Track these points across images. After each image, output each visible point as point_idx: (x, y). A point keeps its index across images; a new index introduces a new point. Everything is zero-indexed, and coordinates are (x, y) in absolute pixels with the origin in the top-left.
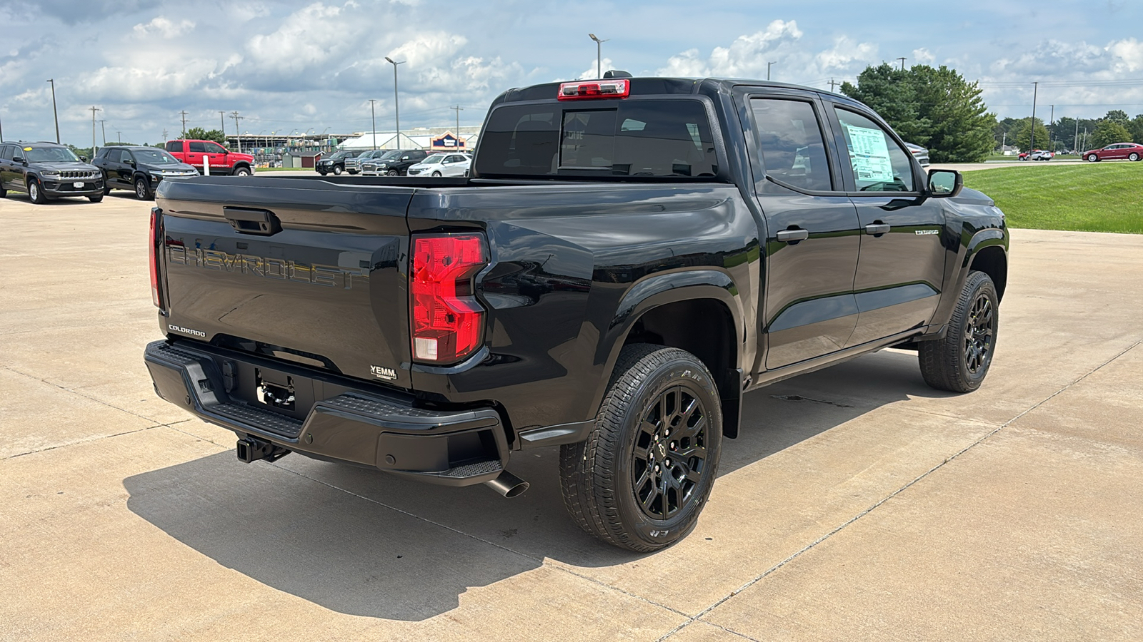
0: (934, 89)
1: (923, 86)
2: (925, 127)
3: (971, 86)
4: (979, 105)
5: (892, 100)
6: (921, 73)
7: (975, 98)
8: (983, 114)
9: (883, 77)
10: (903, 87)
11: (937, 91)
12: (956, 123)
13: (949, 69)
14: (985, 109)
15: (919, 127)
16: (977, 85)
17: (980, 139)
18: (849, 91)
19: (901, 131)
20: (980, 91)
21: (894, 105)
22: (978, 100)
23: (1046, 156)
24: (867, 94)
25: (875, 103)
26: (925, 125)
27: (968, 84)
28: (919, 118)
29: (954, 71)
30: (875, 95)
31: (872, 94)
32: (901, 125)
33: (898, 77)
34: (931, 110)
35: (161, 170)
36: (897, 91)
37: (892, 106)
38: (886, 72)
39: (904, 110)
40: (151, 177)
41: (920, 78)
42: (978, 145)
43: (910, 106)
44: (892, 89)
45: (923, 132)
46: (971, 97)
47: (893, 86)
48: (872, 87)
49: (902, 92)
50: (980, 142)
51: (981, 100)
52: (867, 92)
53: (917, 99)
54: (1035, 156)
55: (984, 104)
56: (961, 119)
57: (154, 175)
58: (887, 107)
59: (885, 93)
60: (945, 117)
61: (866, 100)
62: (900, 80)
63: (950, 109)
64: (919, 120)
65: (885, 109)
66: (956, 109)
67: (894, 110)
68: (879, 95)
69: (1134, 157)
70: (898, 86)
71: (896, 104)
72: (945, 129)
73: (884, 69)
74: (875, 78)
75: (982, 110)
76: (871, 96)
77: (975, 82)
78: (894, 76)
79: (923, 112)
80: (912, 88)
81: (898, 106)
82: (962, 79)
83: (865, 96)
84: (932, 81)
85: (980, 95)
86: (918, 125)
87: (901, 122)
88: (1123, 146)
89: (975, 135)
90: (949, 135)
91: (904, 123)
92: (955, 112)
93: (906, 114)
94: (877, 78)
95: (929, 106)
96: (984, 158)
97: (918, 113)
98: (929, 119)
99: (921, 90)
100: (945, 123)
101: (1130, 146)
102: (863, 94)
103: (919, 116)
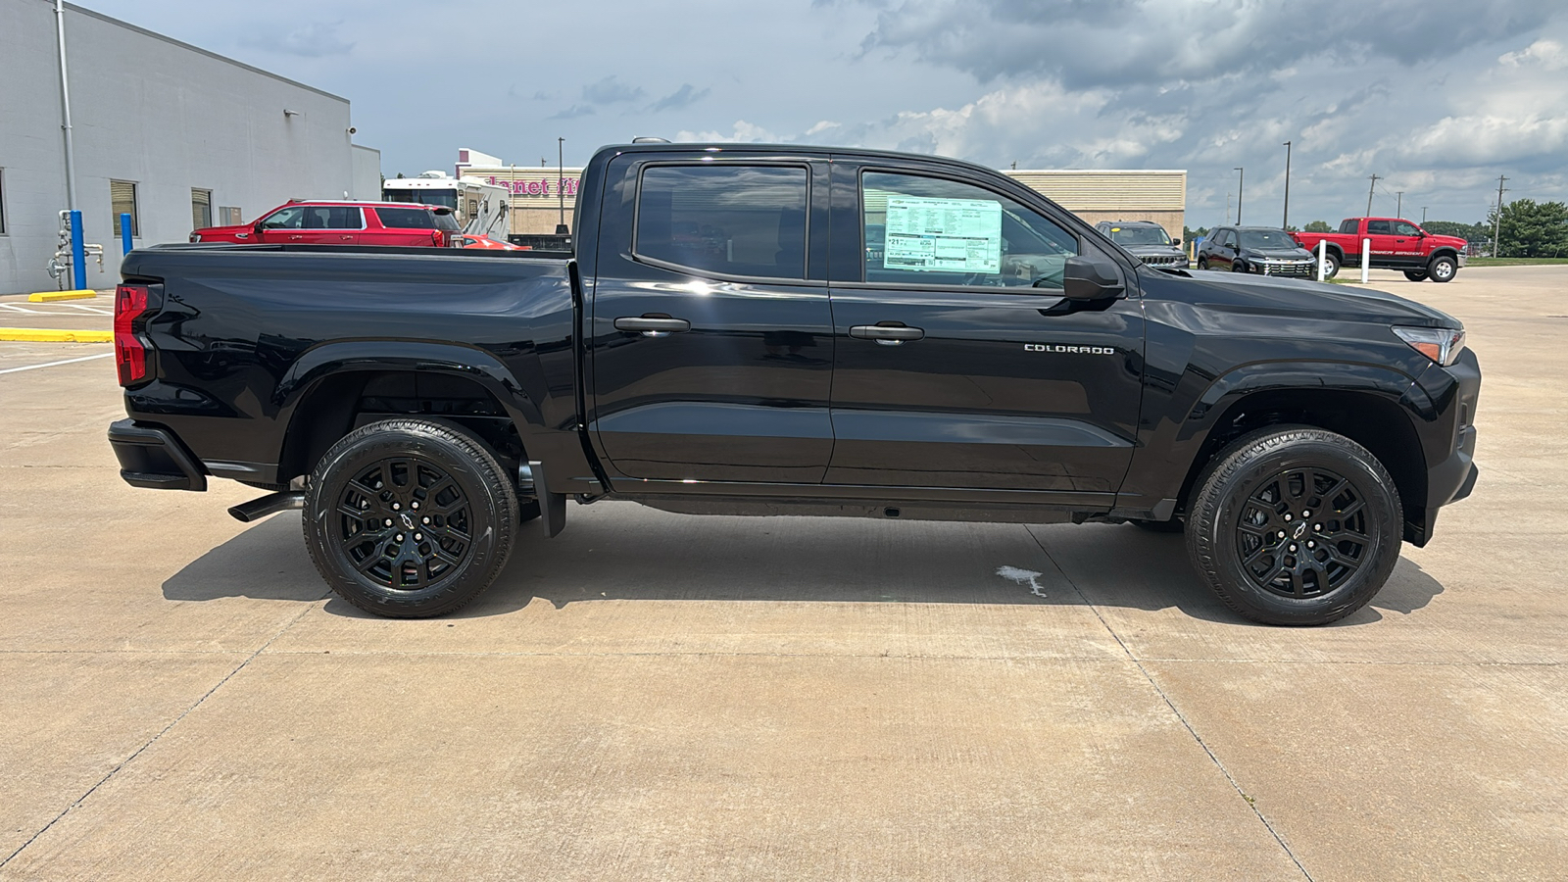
35: (1264, 257)
40: (1249, 265)
57: (1253, 263)
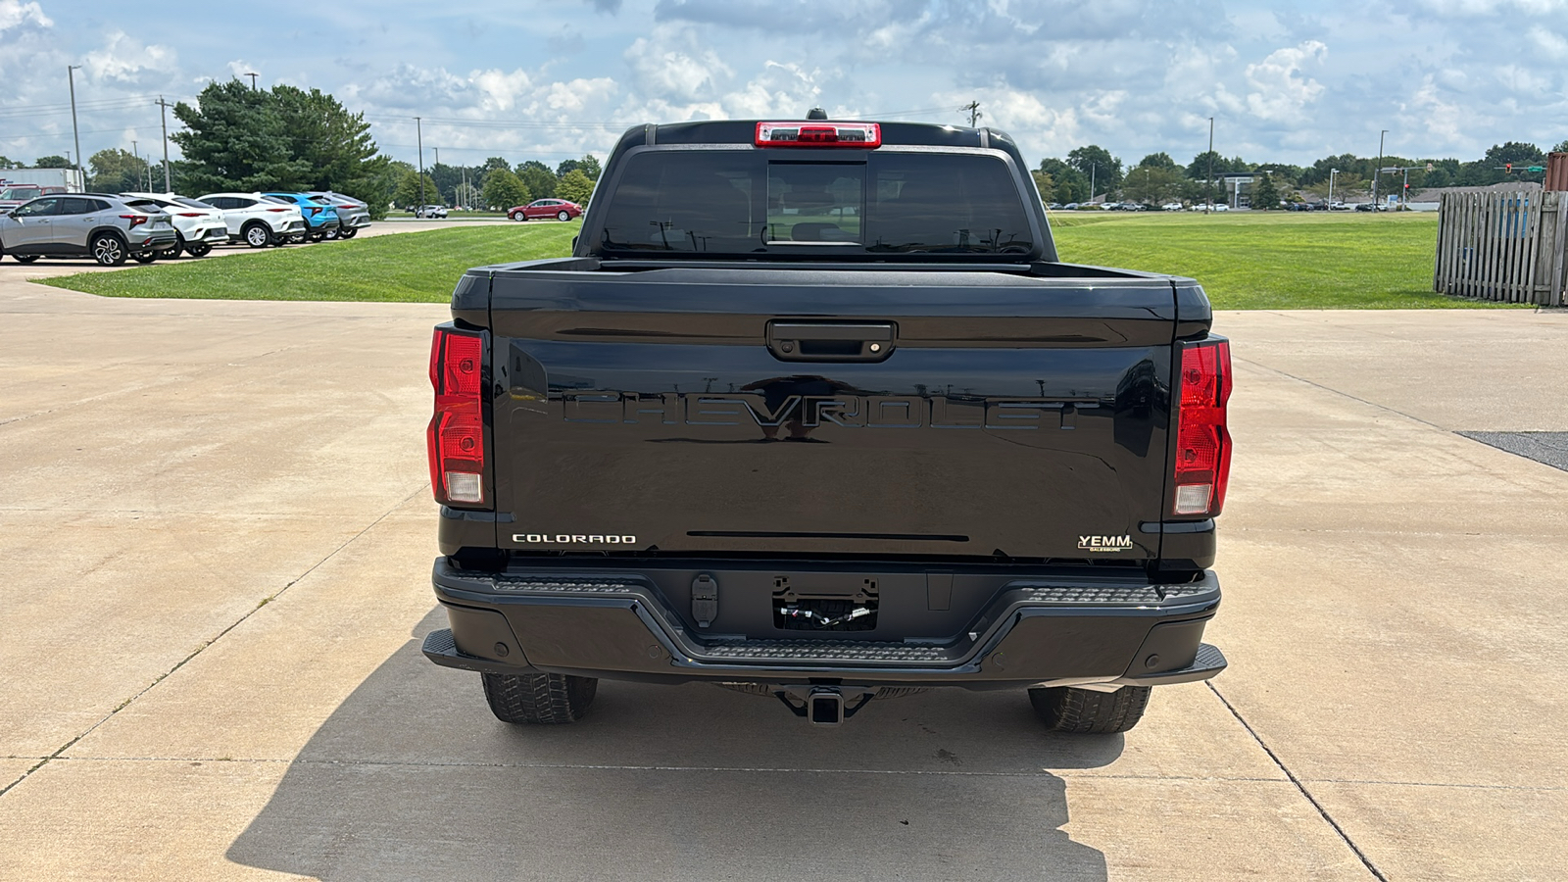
0: (310, 120)
1: (293, 114)
2: (304, 171)
3: (355, 119)
4: (368, 144)
5: (254, 133)
6: (287, 96)
7: (361, 134)
8: (374, 157)
9: (236, 99)
10: (266, 114)
11: (314, 122)
12: (343, 167)
13: (324, 93)
14: (377, 150)
15: (296, 171)
16: (363, 117)
17: (375, 189)
18: (188, 116)
19: (273, 176)
20: (367, 126)
21: (259, 139)
22: (367, 138)
23: (442, 212)
24: (216, 122)
25: (230, 136)
26: (304, 169)
27: (351, 115)
28: (293, 159)
29: (330, 97)
30: (229, 124)
31: (223, 122)
32: (271, 167)
33: (256, 100)
34: (308, 148)
36: (259, 119)
37: (255, 141)
38: (239, 92)
39: (272, 147)
41: (288, 104)
42: (375, 197)
43: (280, 142)
44: (251, 118)
45: (301, 178)
46: (357, 133)
47: (252, 113)
48: (221, 112)
49: (266, 121)
50: (377, 194)
51: (370, 138)
52: (217, 119)
53: (288, 133)
54: (429, 212)
55: (375, 143)
56: (348, 161)
58: (249, 142)
59: (244, 122)
60: (327, 160)
61: (217, 130)
62: (260, 105)
63: (333, 149)
64: (295, 161)
65: (247, 144)
66: (341, 149)
67: (258, 147)
68: (234, 124)
69: (563, 216)
70: (259, 113)
71: (261, 138)
72: (331, 175)
73: (236, 88)
74: (226, 100)
75: (373, 152)
76: (222, 125)
77: (360, 114)
78: (252, 99)
79: (299, 150)
80: (278, 116)
81: (264, 142)
82: (342, 109)
83: (214, 125)
84: (304, 109)
85: (368, 131)
86: (294, 168)
87: (271, 163)
88: (550, 203)
89: (369, 184)
90: (337, 182)
91: (276, 165)
92: (340, 152)
93: (276, 153)
94: (227, 100)
95: (305, 142)
96: (384, 214)
97: (292, 152)
98: (307, 160)
99: (291, 120)
100: (329, 166)
101: (558, 203)
102: (210, 122)
103: (293, 156)
